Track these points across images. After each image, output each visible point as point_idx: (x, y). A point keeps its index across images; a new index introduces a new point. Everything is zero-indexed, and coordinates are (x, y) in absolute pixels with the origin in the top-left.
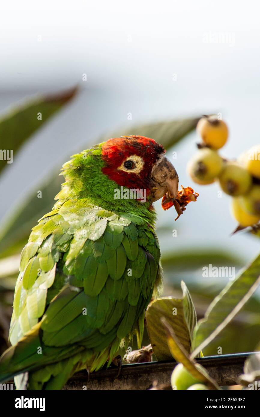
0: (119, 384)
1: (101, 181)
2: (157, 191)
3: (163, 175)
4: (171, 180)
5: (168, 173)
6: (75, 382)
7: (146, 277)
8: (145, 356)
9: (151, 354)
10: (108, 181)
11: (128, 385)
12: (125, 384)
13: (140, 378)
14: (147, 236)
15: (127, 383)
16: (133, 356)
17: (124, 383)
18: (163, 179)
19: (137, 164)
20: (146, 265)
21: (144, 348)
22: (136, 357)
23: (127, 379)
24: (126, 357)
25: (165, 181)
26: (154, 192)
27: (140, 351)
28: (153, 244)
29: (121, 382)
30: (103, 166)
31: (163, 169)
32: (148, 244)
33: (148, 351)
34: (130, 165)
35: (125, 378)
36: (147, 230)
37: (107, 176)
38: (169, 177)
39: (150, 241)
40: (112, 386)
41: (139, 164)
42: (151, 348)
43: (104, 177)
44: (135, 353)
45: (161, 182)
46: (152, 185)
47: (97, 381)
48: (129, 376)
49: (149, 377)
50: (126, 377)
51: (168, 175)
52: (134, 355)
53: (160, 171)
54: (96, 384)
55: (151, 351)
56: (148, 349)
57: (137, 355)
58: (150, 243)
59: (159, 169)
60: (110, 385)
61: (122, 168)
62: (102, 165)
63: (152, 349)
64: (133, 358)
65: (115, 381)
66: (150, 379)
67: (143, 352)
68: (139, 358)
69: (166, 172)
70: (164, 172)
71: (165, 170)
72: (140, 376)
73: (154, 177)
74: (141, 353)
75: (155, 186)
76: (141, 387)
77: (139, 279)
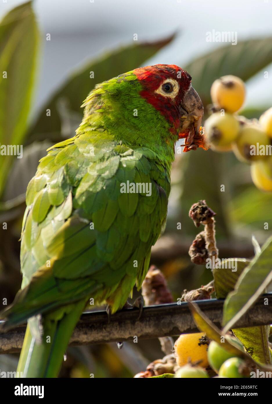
0: (141, 326)
1: (139, 105)
2: (185, 120)
3: (192, 104)
4: (198, 110)
5: (196, 103)
6: (95, 324)
7: (157, 213)
8: (204, 296)
9: (210, 294)
10: (146, 105)
11: (150, 327)
12: (147, 327)
13: (163, 320)
14: (158, 169)
15: (150, 326)
16: (192, 296)
17: (146, 325)
18: (192, 108)
19: (174, 87)
20: (158, 201)
21: (203, 287)
22: (195, 297)
23: (149, 321)
24: (184, 297)
25: (193, 110)
26: (183, 121)
27: (198, 291)
28: (164, 178)
29: (143, 325)
30: (141, 90)
31: (192, 97)
32: (159, 178)
33: (207, 290)
34: (168, 88)
35: (147, 321)
36: (158, 162)
37: (144, 99)
38: (197, 107)
39: (161, 174)
40: (133, 329)
41: (176, 87)
42: (211, 287)
43: (142, 101)
44: (193, 293)
45: (191, 111)
46: (182, 113)
47: (117, 323)
48: (152, 318)
49: (172, 319)
50: (148, 319)
51: (196, 104)
52: (192, 294)
53: (190, 99)
54: (116, 326)
55: (210, 290)
56: (207, 288)
57: (195, 294)
58: (161, 176)
59: (189, 97)
60: (132, 328)
61: (160, 91)
62: (140, 88)
63: (211, 289)
64: (191, 297)
65: (137, 323)
66: (173, 321)
67: (201, 291)
68: (197, 297)
69: (194, 101)
70: (193, 101)
71: (194, 99)
72: (163, 318)
73: (185, 105)
74: (199, 292)
75: (184, 114)
76: (164, 330)
77: (150, 215)
